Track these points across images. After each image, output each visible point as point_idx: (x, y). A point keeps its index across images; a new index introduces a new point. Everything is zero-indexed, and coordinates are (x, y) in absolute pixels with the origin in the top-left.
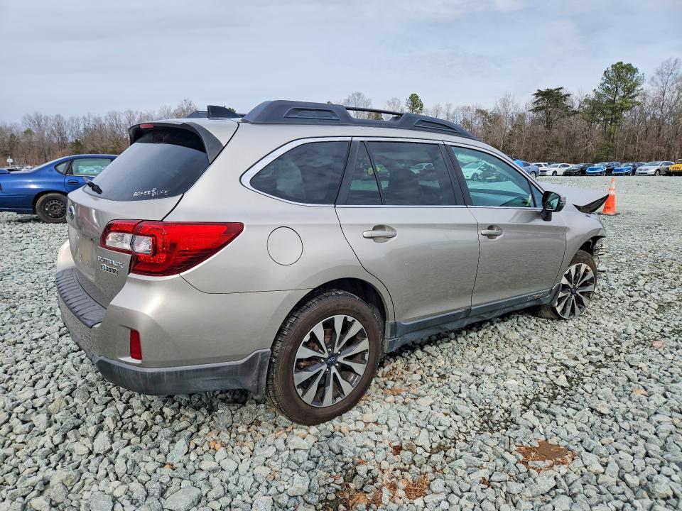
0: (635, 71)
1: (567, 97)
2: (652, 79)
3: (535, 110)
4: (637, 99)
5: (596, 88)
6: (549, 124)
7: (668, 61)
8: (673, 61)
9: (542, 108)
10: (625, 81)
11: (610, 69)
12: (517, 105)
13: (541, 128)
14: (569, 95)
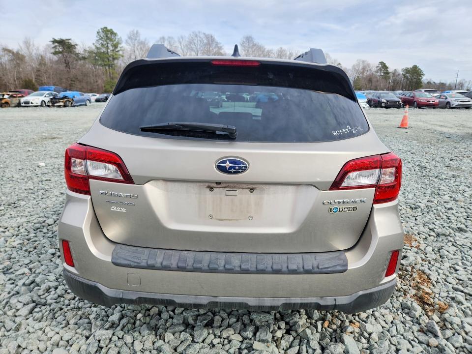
0: (116, 34)
1: (76, 46)
2: (127, 41)
3: (55, 53)
4: (121, 53)
5: (94, 42)
6: (67, 64)
7: (133, 31)
8: (135, 32)
9: (60, 52)
10: (111, 40)
11: (100, 31)
12: (38, 48)
13: (62, 67)
14: (77, 45)
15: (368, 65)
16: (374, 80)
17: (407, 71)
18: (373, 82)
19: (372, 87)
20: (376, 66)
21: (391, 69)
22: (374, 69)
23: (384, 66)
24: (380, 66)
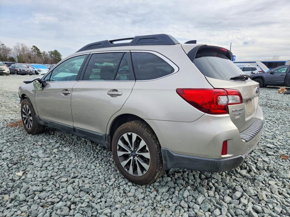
15: (26, 47)
16: (32, 57)
17: (52, 53)
18: (31, 58)
19: (32, 62)
20: (31, 48)
21: (41, 51)
22: (30, 50)
23: (36, 49)
24: (34, 48)
